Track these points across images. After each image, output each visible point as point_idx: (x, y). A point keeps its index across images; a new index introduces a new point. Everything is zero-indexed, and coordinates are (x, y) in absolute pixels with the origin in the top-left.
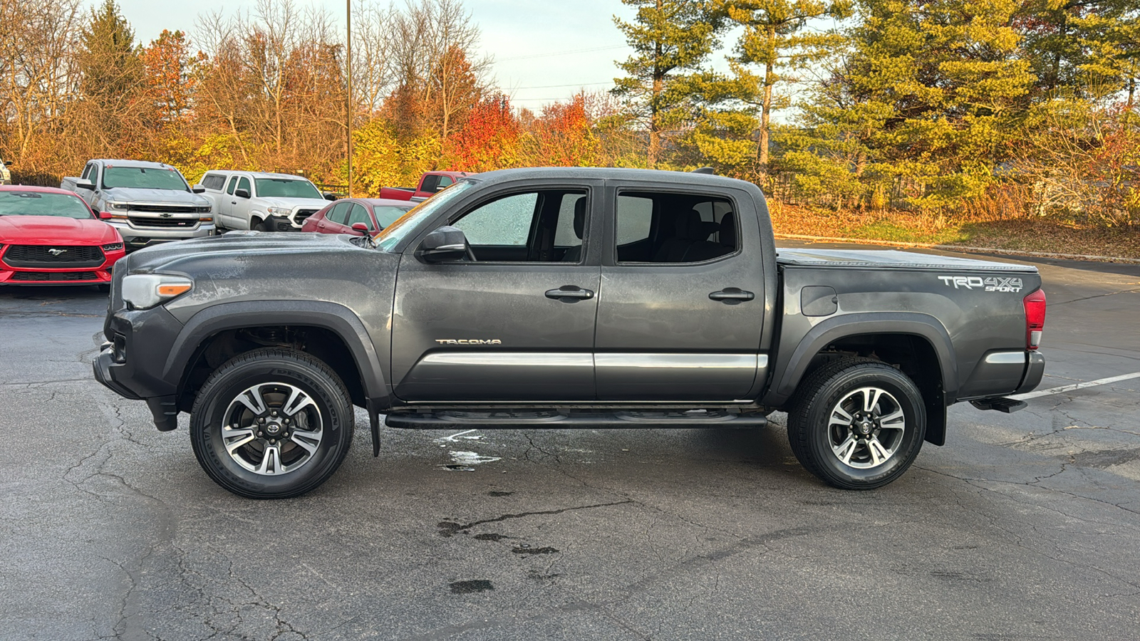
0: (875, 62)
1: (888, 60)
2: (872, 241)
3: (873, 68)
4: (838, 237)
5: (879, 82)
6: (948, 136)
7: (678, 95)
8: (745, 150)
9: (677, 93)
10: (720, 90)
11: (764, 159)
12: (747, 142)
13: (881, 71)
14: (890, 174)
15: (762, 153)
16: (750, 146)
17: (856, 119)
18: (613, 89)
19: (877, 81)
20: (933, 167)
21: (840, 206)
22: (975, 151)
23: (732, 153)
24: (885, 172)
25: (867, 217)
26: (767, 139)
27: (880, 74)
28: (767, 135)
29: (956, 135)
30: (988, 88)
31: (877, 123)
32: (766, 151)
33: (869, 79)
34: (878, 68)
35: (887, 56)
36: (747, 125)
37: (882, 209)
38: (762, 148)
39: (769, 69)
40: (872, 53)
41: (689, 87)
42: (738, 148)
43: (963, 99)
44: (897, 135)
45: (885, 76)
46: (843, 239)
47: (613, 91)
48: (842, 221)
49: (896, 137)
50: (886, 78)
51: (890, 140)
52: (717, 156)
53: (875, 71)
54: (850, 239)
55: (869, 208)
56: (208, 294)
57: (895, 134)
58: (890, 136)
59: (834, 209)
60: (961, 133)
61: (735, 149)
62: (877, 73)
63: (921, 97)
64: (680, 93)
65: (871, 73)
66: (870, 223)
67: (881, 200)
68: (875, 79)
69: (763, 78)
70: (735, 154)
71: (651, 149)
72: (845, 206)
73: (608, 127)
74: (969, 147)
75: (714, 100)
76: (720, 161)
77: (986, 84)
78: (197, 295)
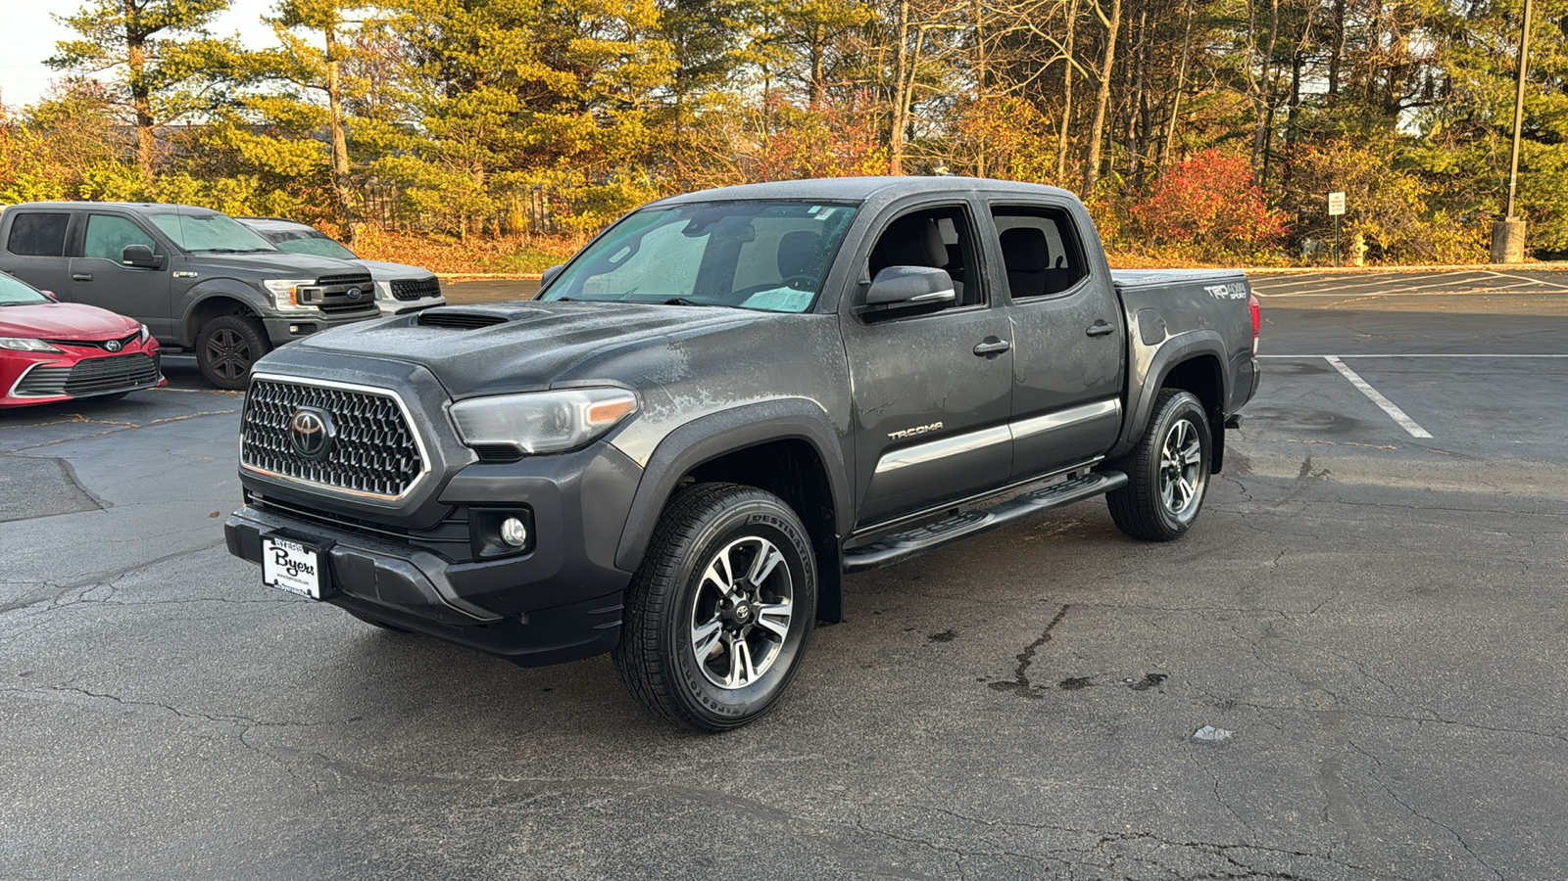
0: (484, 34)
1: (499, 34)
2: (527, 275)
3: (482, 43)
4: (479, 272)
5: (492, 62)
6: (591, 135)
7: (186, 72)
8: (315, 155)
9: (184, 68)
10: (257, 65)
11: (344, 166)
12: (313, 144)
13: (493, 49)
14: (528, 186)
15: (340, 158)
16: (319, 148)
17: (470, 112)
18: (52, 59)
19: (489, 60)
20: (577, 177)
21: (464, 231)
22: (626, 154)
23: (295, 159)
24: (521, 183)
25: (506, 245)
26: (343, 139)
27: (492, 52)
28: (342, 132)
29: (603, 135)
30: (631, 75)
31: (498, 118)
32: (345, 156)
33: (478, 58)
34: (488, 44)
35: (496, 28)
36: (315, 118)
37: (524, 232)
38: (338, 151)
39: (331, 38)
40: (475, 22)
41: (203, 59)
42: (303, 151)
43: (603, 88)
44: (527, 135)
45: (499, 54)
46: (487, 275)
47: (52, 61)
48: (472, 251)
49: (526, 137)
50: (501, 57)
51: (520, 141)
52: (273, 164)
53: (484, 47)
54: (495, 274)
55: (503, 231)
56: (663, 409)
57: (525, 133)
58: (518, 135)
59: (458, 236)
60: (608, 132)
61: (298, 152)
62: (488, 50)
63: (551, 85)
64: (190, 68)
65: (480, 50)
66: (512, 252)
67: (521, 220)
68: (487, 58)
69: (323, 52)
70: (301, 159)
71: (143, 153)
72: (470, 230)
73: (57, 119)
74: (618, 150)
75: (246, 80)
76: (278, 171)
77: (629, 70)
78: (651, 414)
